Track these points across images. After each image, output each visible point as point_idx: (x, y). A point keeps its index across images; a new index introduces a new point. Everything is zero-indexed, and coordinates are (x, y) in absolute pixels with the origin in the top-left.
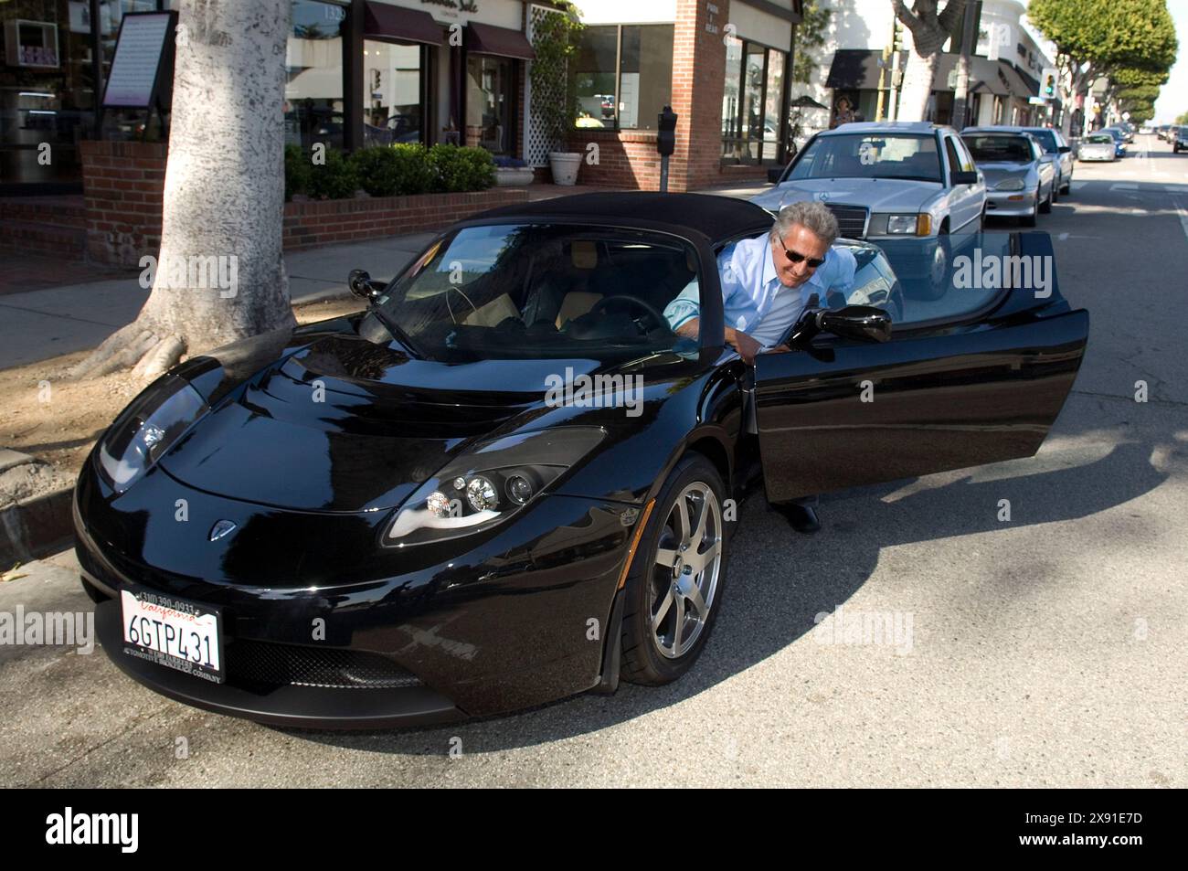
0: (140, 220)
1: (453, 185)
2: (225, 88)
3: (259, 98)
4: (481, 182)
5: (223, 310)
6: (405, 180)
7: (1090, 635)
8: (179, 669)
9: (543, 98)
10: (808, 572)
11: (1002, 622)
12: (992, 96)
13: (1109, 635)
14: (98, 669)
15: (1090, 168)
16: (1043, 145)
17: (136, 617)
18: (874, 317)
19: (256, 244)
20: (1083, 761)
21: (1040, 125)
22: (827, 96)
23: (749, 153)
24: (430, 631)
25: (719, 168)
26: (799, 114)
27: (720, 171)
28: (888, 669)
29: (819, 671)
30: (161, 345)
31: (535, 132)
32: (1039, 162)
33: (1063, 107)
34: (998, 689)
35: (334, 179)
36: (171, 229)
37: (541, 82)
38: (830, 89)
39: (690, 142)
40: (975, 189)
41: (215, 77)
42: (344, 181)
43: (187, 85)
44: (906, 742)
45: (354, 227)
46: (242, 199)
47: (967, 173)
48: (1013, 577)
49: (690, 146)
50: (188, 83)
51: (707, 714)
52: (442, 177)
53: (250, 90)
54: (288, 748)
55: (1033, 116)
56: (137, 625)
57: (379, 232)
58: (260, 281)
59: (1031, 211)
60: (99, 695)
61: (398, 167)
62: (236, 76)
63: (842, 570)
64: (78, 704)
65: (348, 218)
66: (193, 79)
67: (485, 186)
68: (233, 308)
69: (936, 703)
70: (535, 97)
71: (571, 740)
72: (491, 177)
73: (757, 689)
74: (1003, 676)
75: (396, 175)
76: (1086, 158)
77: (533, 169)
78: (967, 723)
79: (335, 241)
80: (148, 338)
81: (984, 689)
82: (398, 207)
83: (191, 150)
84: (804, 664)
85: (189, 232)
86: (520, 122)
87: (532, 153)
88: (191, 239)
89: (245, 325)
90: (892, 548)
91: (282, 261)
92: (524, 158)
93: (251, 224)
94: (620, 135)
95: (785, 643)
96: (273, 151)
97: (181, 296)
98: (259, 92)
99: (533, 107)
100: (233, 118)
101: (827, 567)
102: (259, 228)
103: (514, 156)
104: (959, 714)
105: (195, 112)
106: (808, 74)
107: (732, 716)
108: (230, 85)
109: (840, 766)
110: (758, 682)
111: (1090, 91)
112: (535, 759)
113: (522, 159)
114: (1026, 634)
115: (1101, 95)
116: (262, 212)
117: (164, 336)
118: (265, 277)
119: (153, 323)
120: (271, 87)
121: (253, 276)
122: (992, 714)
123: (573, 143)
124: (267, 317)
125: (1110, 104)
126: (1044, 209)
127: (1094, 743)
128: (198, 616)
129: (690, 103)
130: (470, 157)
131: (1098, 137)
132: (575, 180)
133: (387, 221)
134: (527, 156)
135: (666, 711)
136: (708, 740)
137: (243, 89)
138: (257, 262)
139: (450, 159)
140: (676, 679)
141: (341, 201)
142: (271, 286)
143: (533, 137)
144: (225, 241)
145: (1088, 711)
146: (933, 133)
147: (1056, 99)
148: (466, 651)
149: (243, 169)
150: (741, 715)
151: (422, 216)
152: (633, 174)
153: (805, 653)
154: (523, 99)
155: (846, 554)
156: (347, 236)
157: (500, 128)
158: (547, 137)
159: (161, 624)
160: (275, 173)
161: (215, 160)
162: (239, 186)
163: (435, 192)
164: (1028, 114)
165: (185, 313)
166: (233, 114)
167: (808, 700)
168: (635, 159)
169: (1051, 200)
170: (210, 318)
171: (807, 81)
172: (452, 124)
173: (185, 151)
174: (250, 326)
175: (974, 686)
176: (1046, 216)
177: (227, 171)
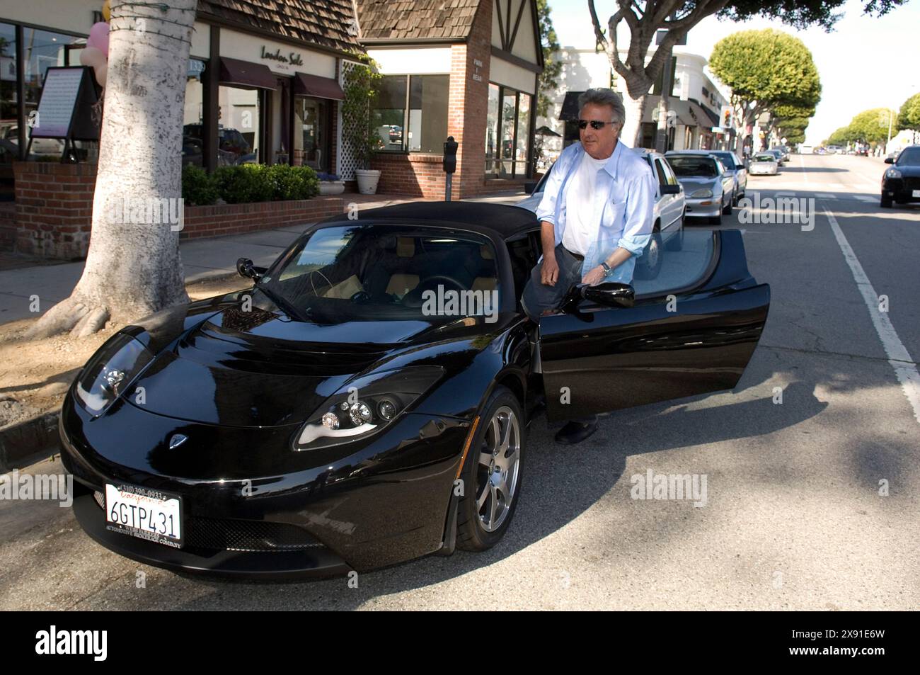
0: (58, 222)
1: (287, 195)
2: (141, 127)
3: (165, 133)
4: (307, 192)
5: (137, 288)
6: (252, 191)
7: (779, 514)
8: (149, 539)
9: (351, 129)
10: (576, 474)
11: (716, 506)
12: (684, 126)
13: (793, 514)
14: (72, 547)
15: (758, 180)
16: (725, 164)
17: (117, 503)
18: (622, 290)
20: (779, 598)
21: (720, 149)
22: (560, 126)
23: (504, 170)
24: (322, 515)
25: (483, 181)
26: (541, 141)
27: (485, 183)
28: (639, 539)
29: (592, 541)
30: (91, 314)
31: (345, 154)
32: (723, 177)
33: (737, 134)
34: (717, 551)
35: (201, 191)
36: (99, 229)
37: (350, 117)
38: (562, 121)
39: (462, 162)
40: (677, 197)
41: (134, 119)
42: (209, 192)
43: (113, 124)
44: (656, 587)
45: (216, 226)
47: (671, 185)
48: (723, 476)
49: (462, 165)
50: (114, 122)
51: (515, 571)
52: (279, 189)
53: (160, 128)
54: (221, 599)
55: (714, 141)
56: (117, 509)
57: (235, 230)
58: (165, 267)
59: (717, 213)
60: (77, 565)
61: (248, 181)
62: (149, 117)
63: (601, 472)
64: (62, 571)
65: (212, 220)
66: (117, 119)
67: (311, 195)
68: (145, 286)
69: (675, 561)
70: (345, 128)
71: (422, 589)
72: (315, 189)
73: (549, 554)
74: (721, 542)
75: (246, 187)
76: (755, 173)
77: (344, 182)
78: (697, 573)
79: (202, 237)
80: (81, 309)
81: (708, 552)
82: (248, 211)
83: (115, 171)
84: (580, 536)
85: (113, 231)
86: (334, 147)
87: (343, 170)
88: (114, 236)
90: (635, 457)
91: (179, 252)
92: (337, 174)
94: (409, 157)
95: (565, 522)
96: (174, 172)
97: (106, 278)
98: (166, 129)
99: (344, 135)
100: (147, 148)
101: (590, 470)
103: (330, 172)
104: (692, 568)
105: (119, 143)
106: (545, 110)
107: (533, 571)
108: (145, 124)
109: (612, 603)
110: (549, 548)
111: (757, 122)
112: (398, 603)
113: (335, 174)
114: (734, 514)
115: (765, 125)
117: (93, 307)
118: (167, 264)
119: (84, 298)
120: (174, 126)
121: (159, 263)
122: (714, 568)
123: (373, 163)
124: (168, 293)
125: (772, 132)
126: (727, 211)
127: (786, 585)
128: (165, 501)
129: (462, 133)
130: (300, 174)
131: (764, 157)
132: (375, 190)
133: (240, 222)
134: (339, 173)
135: (486, 569)
136: (519, 588)
137: (155, 127)
138: (162, 253)
139: (285, 175)
140: (491, 548)
141: (206, 207)
142: (172, 270)
143: (343, 158)
144: (140, 237)
145: (780, 564)
146: (646, 156)
147: (732, 129)
148: (346, 528)
149: (153, 185)
150: (540, 571)
151: (265, 218)
152: (419, 186)
153: (580, 529)
154: (336, 130)
155: (603, 461)
156: (211, 233)
157: (319, 151)
158: (354, 158)
159: (135, 507)
161: (133, 179)
163: (274, 200)
164: (711, 140)
165: (109, 291)
166: (147, 145)
167: (585, 560)
168: (421, 174)
169: (732, 205)
170: (128, 294)
171: (545, 116)
172: (283, 149)
173: (111, 172)
174: (157, 300)
175: (700, 549)
176: (729, 217)
177: (143, 187)
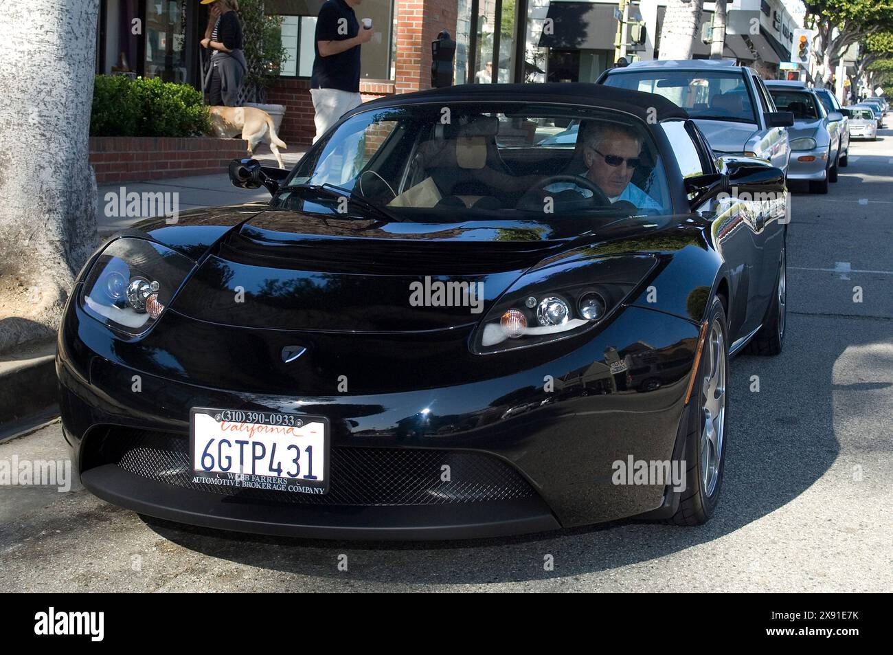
1: (161, 127)
8: (269, 487)
17: (212, 440)
19: (73, 142)
38: (544, 49)
46: (59, 89)
52: (146, 118)
56: (213, 450)
58: (74, 188)
59: (823, 174)
68: (47, 215)
89: (60, 237)
93: (68, 118)
102: (76, 124)
116: (80, 105)
124: (78, 231)
126: (832, 175)
128: (299, 427)
146: (740, 70)
159: (247, 443)
160: (90, 62)
162: (56, 74)
174: (65, 239)
